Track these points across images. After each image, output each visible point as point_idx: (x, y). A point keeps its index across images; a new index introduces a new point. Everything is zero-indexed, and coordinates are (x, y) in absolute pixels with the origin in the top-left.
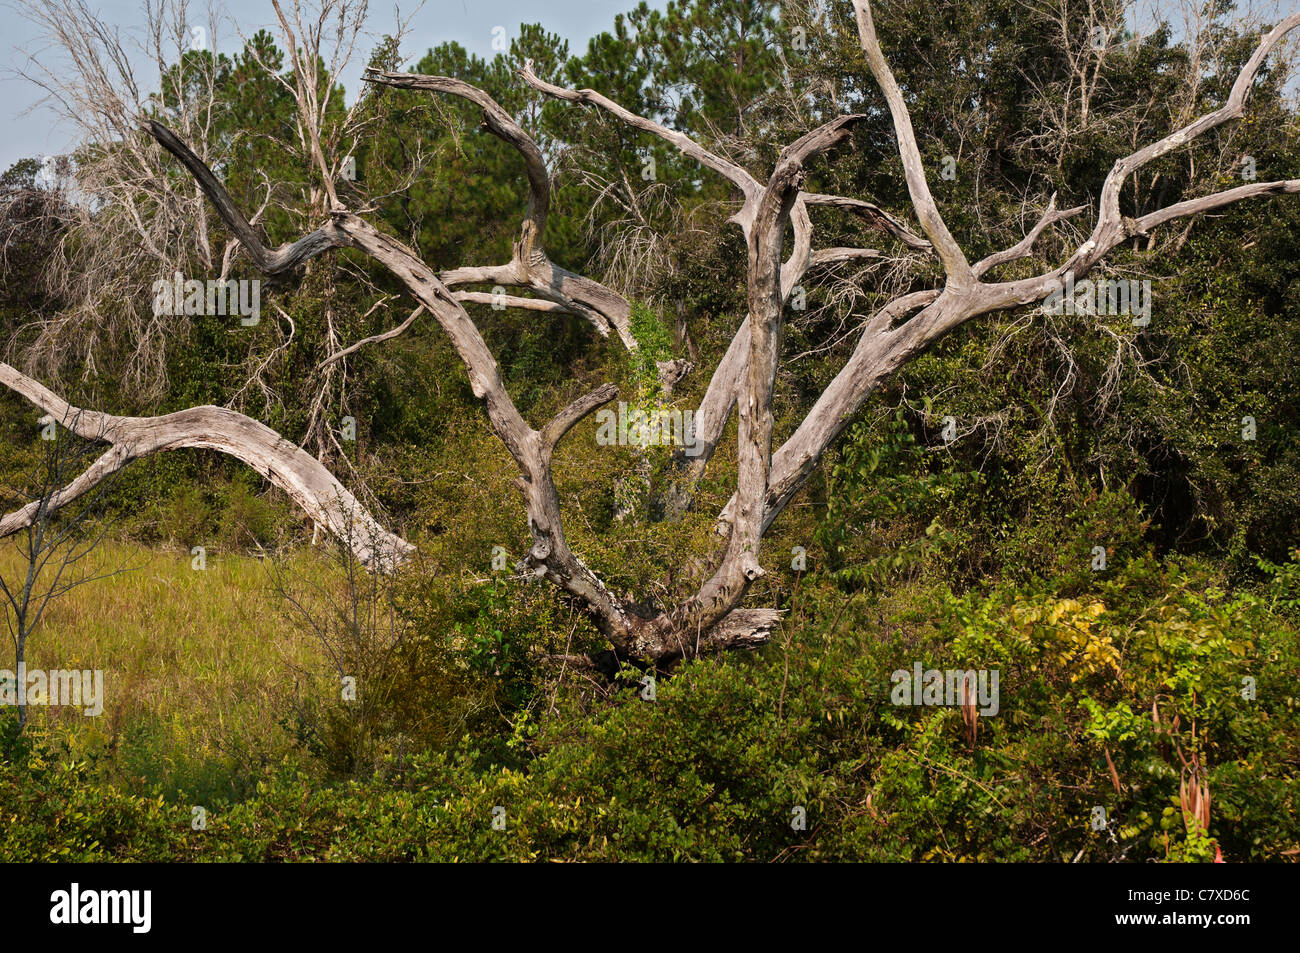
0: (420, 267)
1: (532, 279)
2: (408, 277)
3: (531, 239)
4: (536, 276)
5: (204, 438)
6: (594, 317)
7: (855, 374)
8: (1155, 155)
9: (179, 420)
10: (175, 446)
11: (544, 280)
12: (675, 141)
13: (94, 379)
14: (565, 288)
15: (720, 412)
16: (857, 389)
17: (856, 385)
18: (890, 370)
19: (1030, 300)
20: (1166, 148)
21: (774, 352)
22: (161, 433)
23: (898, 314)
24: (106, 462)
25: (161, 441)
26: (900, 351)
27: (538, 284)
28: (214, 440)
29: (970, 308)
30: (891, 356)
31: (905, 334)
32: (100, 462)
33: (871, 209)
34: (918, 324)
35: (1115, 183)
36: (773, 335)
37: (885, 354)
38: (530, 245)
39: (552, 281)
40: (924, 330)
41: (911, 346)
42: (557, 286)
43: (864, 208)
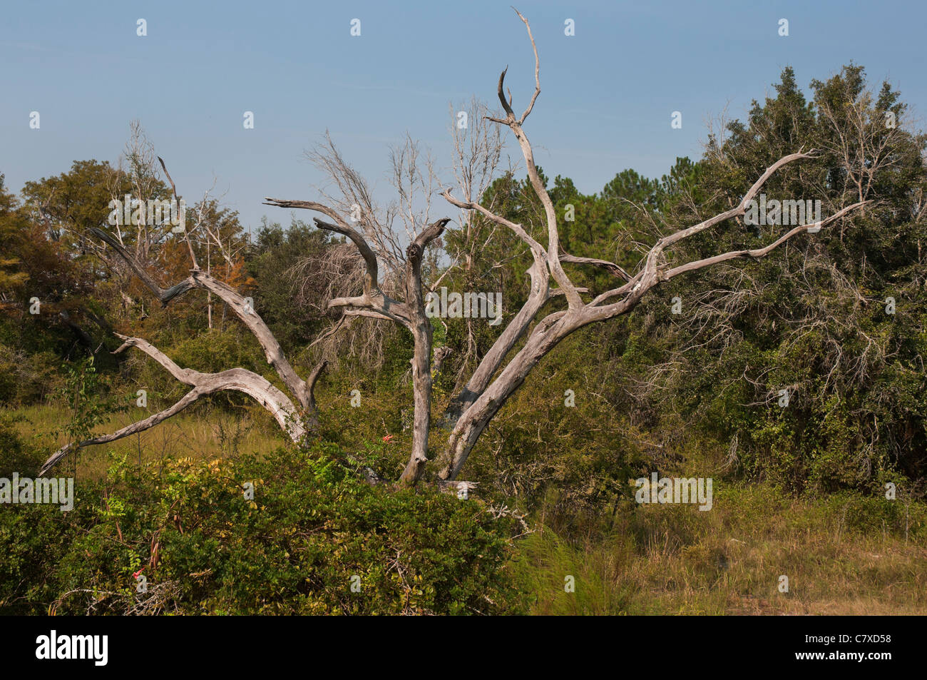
0: (236, 298)
1: (372, 304)
2: (231, 302)
3: (370, 283)
4: (374, 302)
5: (235, 384)
6: (407, 324)
7: (523, 356)
8: (684, 236)
9: (224, 375)
10: (224, 388)
11: (378, 304)
12: (514, 229)
13: (353, 357)
14: (391, 308)
15: (483, 375)
16: (523, 364)
17: (524, 362)
18: (541, 353)
19: (610, 316)
20: (691, 232)
21: (426, 342)
22: (217, 382)
23: (548, 323)
24: (191, 396)
25: (216, 386)
26: (545, 344)
27: (375, 306)
28: (240, 385)
29: (580, 320)
30: (541, 346)
31: (548, 334)
32: (188, 396)
33: (612, 265)
34: (553, 329)
35: (656, 252)
36: (424, 333)
37: (538, 345)
38: (370, 286)
39: (383, 305)
40: (556, 332)
41: (550, 340)
42: (386, 307)
43: (607, 265)
